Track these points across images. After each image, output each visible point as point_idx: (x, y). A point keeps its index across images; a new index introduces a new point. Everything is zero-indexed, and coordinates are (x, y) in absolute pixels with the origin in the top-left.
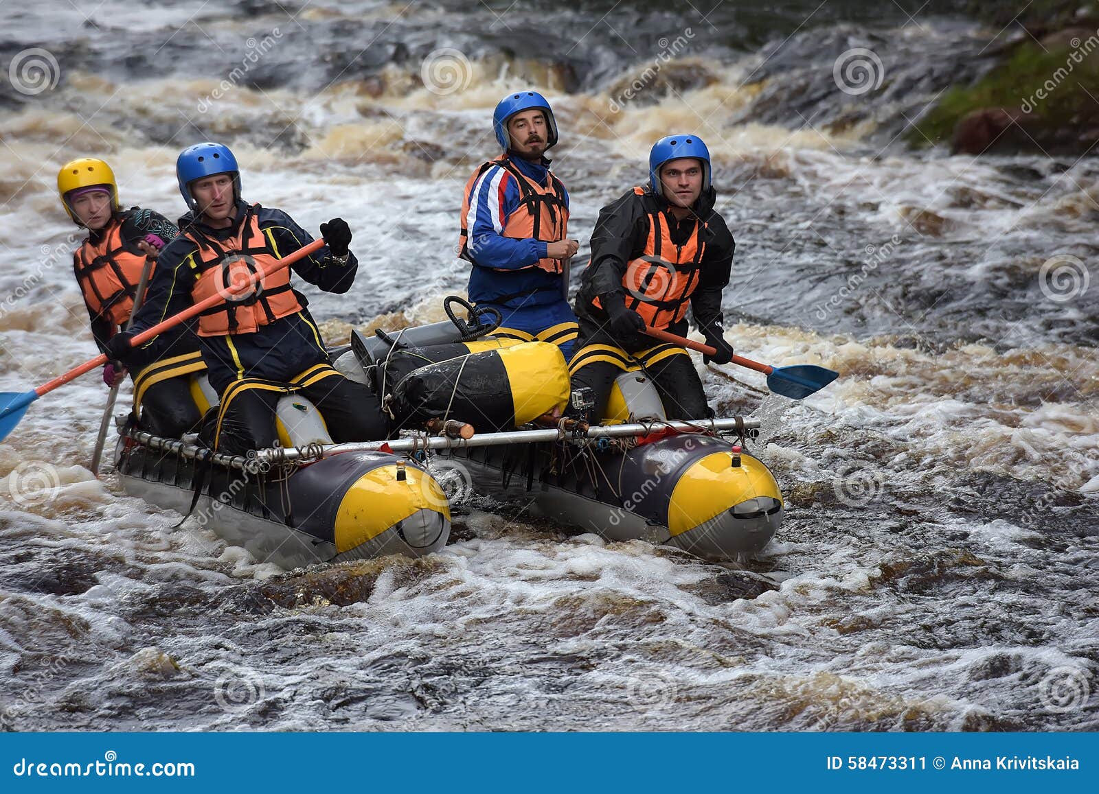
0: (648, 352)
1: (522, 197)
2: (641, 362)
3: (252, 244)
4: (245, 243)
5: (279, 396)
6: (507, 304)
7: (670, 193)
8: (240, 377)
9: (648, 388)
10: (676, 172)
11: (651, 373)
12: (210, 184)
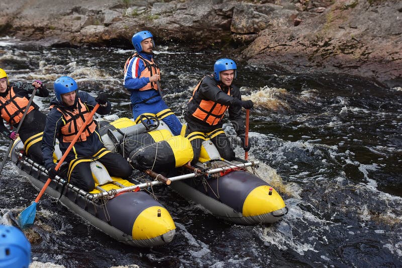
0: (211, 133)
1: (145, 65)
2: (209, 137)
3: (82, 110)
4: (80, 111)
5: (90, 162)
6: (147, 102)
7: (223, 80)
8: (76, 157)
9: (213, 147)
10: (227, 74)
11: (214, 141)
12: (70, 94)
